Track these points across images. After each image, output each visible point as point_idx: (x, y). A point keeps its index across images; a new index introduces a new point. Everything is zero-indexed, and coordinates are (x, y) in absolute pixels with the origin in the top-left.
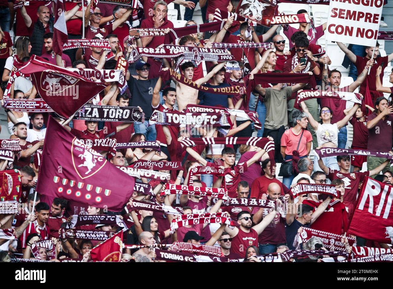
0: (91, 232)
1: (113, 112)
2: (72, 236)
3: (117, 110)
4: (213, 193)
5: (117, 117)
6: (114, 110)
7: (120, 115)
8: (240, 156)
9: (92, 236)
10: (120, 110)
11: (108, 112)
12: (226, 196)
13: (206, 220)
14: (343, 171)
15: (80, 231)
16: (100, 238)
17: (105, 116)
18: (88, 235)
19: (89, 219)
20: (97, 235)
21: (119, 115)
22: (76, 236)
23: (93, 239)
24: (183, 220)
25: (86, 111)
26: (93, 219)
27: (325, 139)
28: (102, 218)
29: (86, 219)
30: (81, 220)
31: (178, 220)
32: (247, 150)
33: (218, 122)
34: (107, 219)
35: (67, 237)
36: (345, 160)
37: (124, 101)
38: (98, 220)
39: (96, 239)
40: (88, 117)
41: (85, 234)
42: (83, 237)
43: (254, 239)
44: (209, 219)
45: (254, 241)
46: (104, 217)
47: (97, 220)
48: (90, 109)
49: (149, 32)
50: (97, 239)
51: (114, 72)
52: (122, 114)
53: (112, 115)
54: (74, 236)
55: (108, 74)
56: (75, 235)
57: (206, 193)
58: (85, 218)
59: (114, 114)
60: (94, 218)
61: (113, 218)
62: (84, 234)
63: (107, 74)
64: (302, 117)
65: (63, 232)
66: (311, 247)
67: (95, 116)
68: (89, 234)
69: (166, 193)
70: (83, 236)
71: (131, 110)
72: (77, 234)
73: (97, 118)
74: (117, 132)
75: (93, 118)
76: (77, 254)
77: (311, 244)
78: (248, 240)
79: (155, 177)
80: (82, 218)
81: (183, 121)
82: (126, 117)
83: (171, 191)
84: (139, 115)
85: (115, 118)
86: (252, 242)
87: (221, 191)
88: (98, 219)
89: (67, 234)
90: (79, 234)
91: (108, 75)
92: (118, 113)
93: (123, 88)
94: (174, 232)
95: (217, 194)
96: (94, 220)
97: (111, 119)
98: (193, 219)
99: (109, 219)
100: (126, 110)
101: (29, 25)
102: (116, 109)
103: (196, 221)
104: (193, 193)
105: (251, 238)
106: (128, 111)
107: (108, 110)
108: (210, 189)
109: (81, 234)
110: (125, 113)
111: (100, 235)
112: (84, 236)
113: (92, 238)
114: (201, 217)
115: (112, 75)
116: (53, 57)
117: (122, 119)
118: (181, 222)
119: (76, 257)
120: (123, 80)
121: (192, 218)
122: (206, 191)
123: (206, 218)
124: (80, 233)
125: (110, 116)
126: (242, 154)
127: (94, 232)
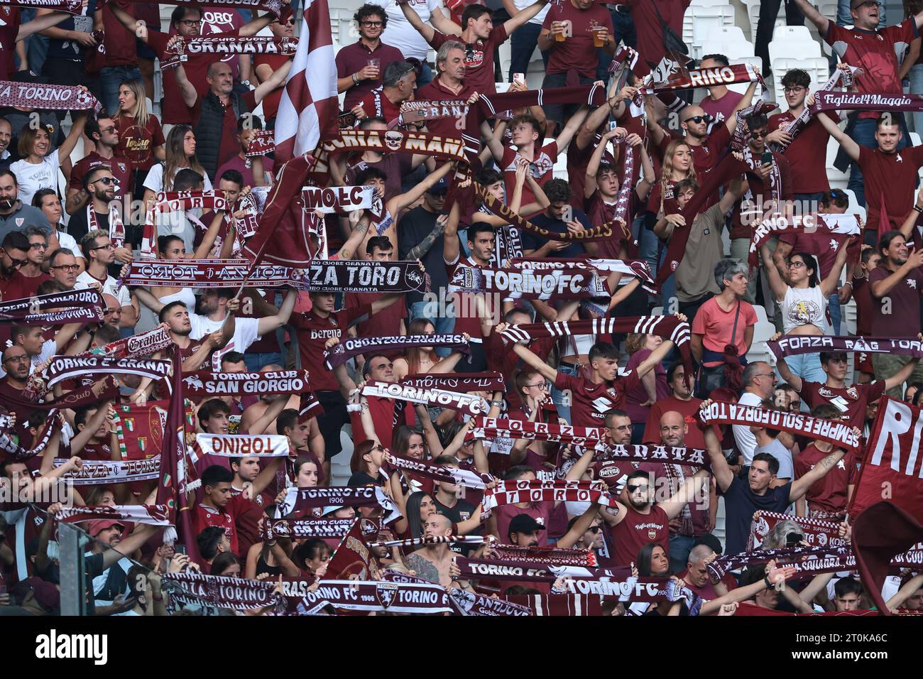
0: (324, 522)
1: (366, 272)
2: (287, 534)
3: (376, 268)
4: (574, 438)
5: (374, 283)
6: (369, 270)
7: (382, 279)
8: (627, 358)
9: (326, 530)
10: (379, 268)
11: (357, 273)
12: (601, 443)
13: (558, 495)
14: (833, 384)
15: (301, 522)
16: (342, 533)
17: (351, 281)
18: (317, 528)
19: (320, 495)
20: (336, 527)
21: (378, 279)
22: (294, 532)
23: (327, 537)
24: (507, 490)
25: (312, 273)
26: (329, 495)
27: (798, 319)
28: (346, 493)
29: (315, 495)
30: (304, 498)
31: (497, 491)
32: (640, 346)
33: (586, 289)
34: (357, 495)
35: (278, 537)
36: (837, 361)
37: (381, 252)
38: (340, 497)
39: (334, 535)
40: (317, 286)
41: (312, 527)
42: (307, 534)
43: (659, 527)
44: (563, 492)
45: (658, 531)
46: (351, 490)
47: (337, 496)
48: (320, 269)
49: (440, 108)
50: (337, 535)
51: (360, 190)
52: (385, 276)
53: (365, 280)
54: (289, 534)
55: (349, 196)
56: (293, 530)
57: (559, 437)
58: (313, 494)
59: (369, 278)
60: (331, 493)
61: (369, 492)
62: (309, 527)
63: (346, 195)
64: (734, 273)
65: (269, 527)
66: (780, 539)
67: (331, 282)
68: (320, 526)
69: (476, 435)
70: (307, 531)
71: (403, 267)
72: (295, 528)
73: (334, 286)
74: (373, 313)
75: (326, 286)
76: (297, 569)
77: (779, 534)
78: (646, 530)
79: (460, 406)
80: (307, 493)
81: (515, 286)
82: (394, 283)
83: (485, 430)
84: (418, 278)
85: (370, 285)
86: (654, 533)
87: (591, 434)
88: (339, 495)
89: (276, 530)
90: (300, 528)
91: (349, 198)
92: (376, 276)
93: (382, 223)
94: (490, 516)
95: (583, 440)
96: (332, 496)
97: (364, 287)
98: (529, 491)
99: (361, 494)
100: (393, 269)
101: (192, 103)
102: (373, 268)
103: (536, 496)
104: (532, 436)
105: (653, 525)
106: (397, 269)
107: (356, 269)
108: (569, 429)
109: (304, 528)
110: (390, 274)
111: (342, 527)
112: (311, 530)
113: (327, 534)
114: (547, 487)
115: (356, 198)
116: (247, 167)
117: (386, 286)
118: (504, 495)
119: (294, 575)
120: (381, 207)
121: (528, 488)
122: (560, 434)
123: (556, 490)
124: (302, 526)
125: (362, 282)
126: (631, 355)
127: (328, 521)
